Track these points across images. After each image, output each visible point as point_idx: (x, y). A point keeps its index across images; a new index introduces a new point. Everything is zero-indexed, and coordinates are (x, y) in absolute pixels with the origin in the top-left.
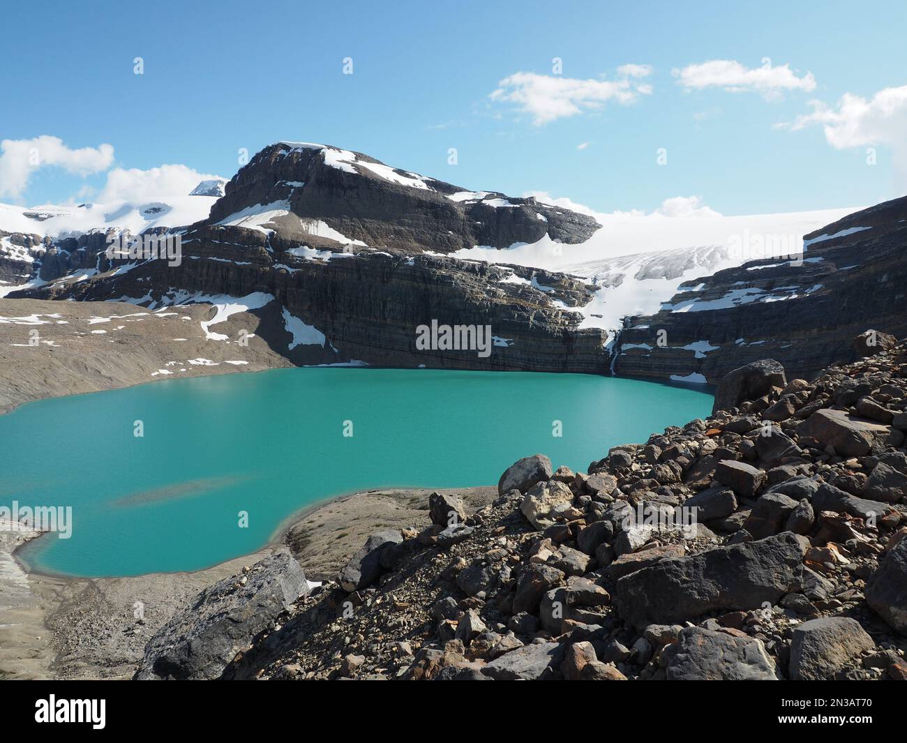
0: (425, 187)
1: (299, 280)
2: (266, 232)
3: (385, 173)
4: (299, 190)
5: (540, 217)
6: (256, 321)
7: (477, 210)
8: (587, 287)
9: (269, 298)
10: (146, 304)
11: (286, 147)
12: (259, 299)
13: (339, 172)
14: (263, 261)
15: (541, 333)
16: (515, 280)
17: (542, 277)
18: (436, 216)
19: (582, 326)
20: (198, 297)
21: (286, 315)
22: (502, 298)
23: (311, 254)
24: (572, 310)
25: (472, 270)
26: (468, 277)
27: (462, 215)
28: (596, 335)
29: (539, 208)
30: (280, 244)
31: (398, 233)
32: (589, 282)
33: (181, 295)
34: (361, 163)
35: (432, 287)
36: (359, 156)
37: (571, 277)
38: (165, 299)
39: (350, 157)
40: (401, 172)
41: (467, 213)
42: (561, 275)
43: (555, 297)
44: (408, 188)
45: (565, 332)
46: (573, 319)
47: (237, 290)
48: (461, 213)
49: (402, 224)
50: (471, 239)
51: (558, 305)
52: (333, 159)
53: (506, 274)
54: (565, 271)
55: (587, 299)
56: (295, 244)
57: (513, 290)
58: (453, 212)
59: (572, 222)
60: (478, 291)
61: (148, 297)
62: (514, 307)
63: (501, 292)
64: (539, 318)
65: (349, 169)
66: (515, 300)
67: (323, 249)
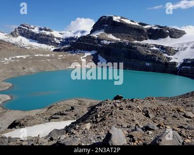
0: (138, 25)
1: (102, 48)
2: (97, 37)
3: (128, 21)
4: (107, 27)
5: (167, 31)
6: (92, 57)
7: (150, 30)
8: (175, 50)
9: (96, 52)
10: (72, 53)
11: (105, 17)
12: (94, 52)
13: (116, 22)
14: (95, 44)
15: (159, 62)
16: (155, 48)
17: (162, 48)
18: (139, 32)
19: (171, 61)
20: (82, 51)
21: (99, 56)
22: (150, 53)
23: (105, 42)
24: (169, 56)
25: (143, 46)
26: (142, 48)
27: (146, 32)
28: (175, 63)
29: (168, 29)
30: (99, 40)
31: (129, 36)
32: (176, 49)
33: (79, 51)
34: (122, 19)
35: (132, 50)
36: (122, 18)
37: (171, 47)
38: (76, 52)
39: (119, 18)
40: (132, 21)
41: (147, 31)
42: (168, 47)
43: (165, 53)
44: (133, 25)
45: (166, 62)
46: (169, 59)
47: (89, 50)
48: (146, 31)
49: (130, 34)
50: (148, 37)
51: (166, 55)
52: (115, 19)
53: (152, 47)
54: (170, 46)
55: (174, 54)
56: (102, 40)
57: (153, 51)
58: (143, 31)
59: (177, 32)
60: (143, 51)
61: (73, 51)
62: (152, 55)
63: (150, 51)
64: (159, 58)
65: (118, 21)
66: (153, 54)
67: (108, 41)
